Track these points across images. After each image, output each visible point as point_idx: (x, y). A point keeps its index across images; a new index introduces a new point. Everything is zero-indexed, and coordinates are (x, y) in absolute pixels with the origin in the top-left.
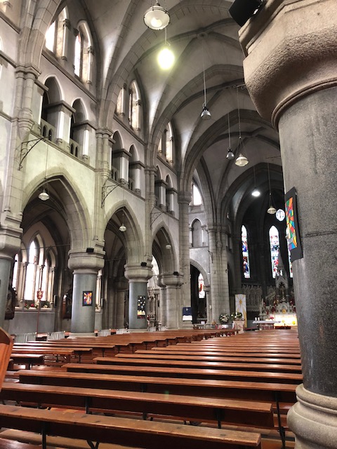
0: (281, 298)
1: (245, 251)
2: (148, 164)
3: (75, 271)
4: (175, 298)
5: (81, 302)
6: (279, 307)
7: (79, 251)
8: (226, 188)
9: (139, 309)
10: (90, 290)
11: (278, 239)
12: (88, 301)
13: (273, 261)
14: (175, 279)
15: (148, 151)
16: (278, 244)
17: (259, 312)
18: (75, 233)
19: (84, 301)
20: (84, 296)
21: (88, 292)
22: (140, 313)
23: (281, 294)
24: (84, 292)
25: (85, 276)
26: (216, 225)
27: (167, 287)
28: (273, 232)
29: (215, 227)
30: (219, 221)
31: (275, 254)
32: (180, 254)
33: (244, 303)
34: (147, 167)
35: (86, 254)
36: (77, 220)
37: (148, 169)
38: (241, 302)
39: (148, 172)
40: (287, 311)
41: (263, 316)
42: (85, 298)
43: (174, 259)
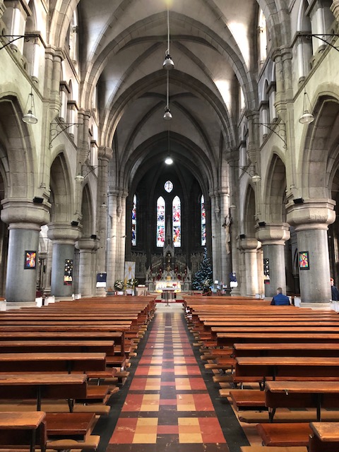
0: (167, 266)
1: (134, 219)
2: (83, 106)
3: (12, 226)
4: (90, 262)
5: (22, 264)
6: (165, 273)
7: (23, 200)
8: (131, 152)
9: (66, 274)
10: (33, 249)
11: (164, 210)
12: (32, 263)
13: (158, 230)
14: (91, 243)
15: (83, 91)
16: (164, 214)
17: (145, 279)
18: (16, 176)
19: (26, 263)
20: (26, 256)
21: (31, 252)
22: (67, 279)
23: (167, 262)
24: (26, 252)
25: (27, 232)
26: (119, 189)
27: (81, 251)
28: (161, 202)
29: (118, 191)
30: (121, 186)
31: (161, 224)
32: (97, 216)
33: (133, 270)
34: (81, 110)
35: (32, 205)
36: (21, 159)
37: (83, 112)
38: (130, 269)
39: (82, 116)
40: (172, 278)
41: (149, 283)
42: (28, 259)
43: (92, 221)
